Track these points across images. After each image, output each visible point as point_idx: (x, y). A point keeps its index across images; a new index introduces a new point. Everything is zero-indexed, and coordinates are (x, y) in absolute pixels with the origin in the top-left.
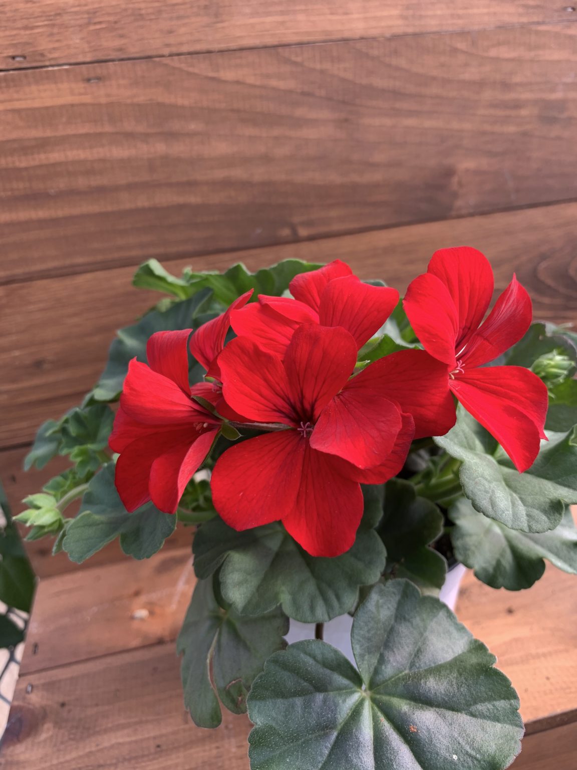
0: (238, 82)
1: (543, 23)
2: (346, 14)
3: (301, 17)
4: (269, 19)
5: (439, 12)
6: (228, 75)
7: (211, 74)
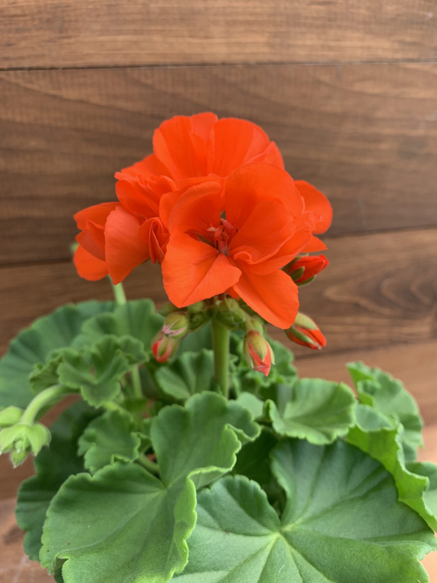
0: (81, 102)
1: (417, 61)
2: (207, 37)
3: (157, 38)
4: (121, 38)
5: (309, 43)
6: (71, 94)
7: (52, 92)
